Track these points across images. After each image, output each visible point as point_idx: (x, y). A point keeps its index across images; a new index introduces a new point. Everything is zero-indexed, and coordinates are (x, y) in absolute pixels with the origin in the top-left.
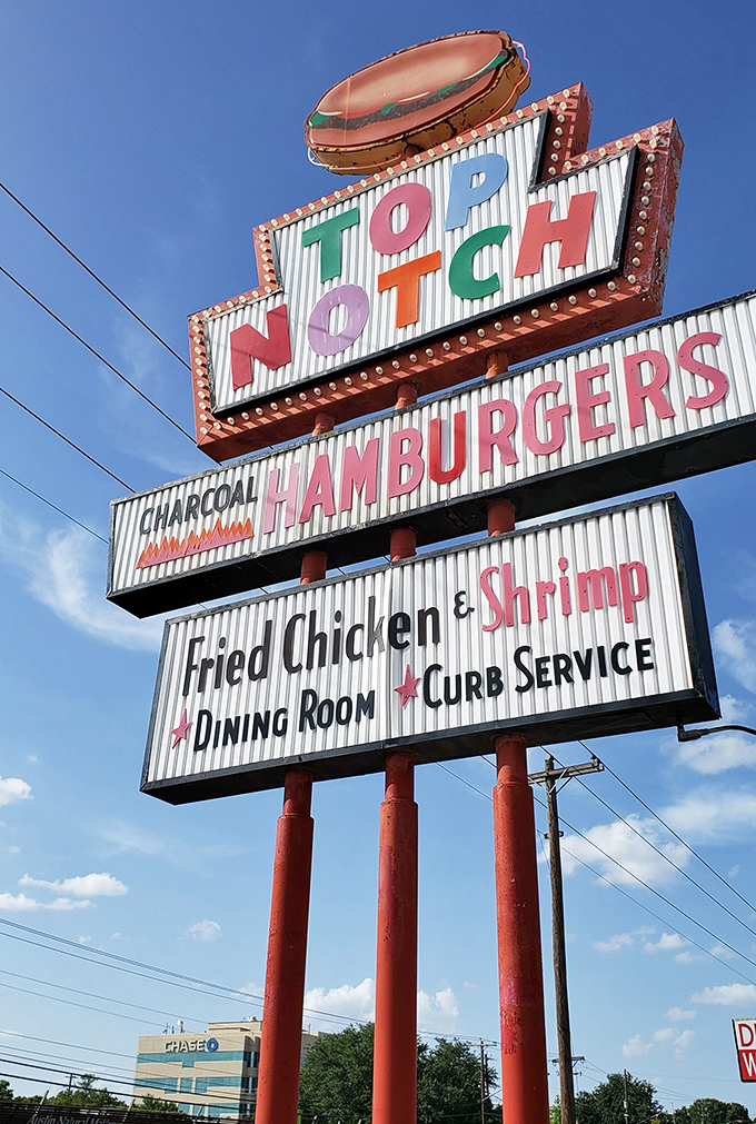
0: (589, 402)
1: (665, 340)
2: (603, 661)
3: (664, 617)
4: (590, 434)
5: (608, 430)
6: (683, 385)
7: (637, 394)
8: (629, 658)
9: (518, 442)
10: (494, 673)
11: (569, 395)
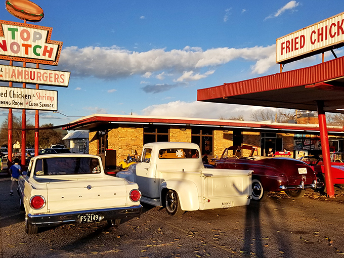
0: (50, 77)
1: (59, 73)
2: (49, 106)
3: (55, 103)
4: (50, 81)
5: (52, 81)
6: (60, 79)
7: (55, 78)
8: (51, 106)
9: (41, 78)
10: (37, 104)
11: (48, 75)
